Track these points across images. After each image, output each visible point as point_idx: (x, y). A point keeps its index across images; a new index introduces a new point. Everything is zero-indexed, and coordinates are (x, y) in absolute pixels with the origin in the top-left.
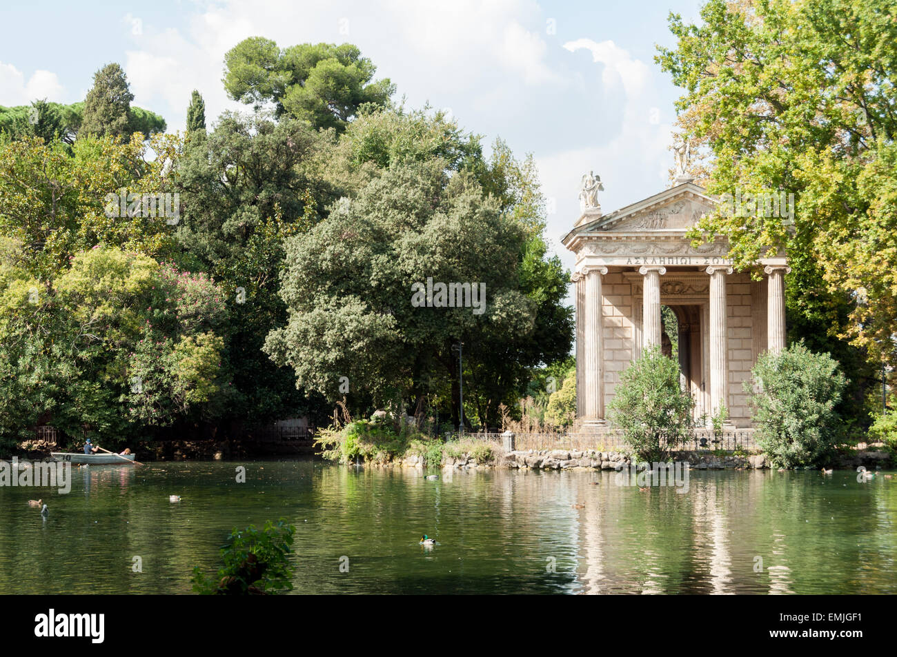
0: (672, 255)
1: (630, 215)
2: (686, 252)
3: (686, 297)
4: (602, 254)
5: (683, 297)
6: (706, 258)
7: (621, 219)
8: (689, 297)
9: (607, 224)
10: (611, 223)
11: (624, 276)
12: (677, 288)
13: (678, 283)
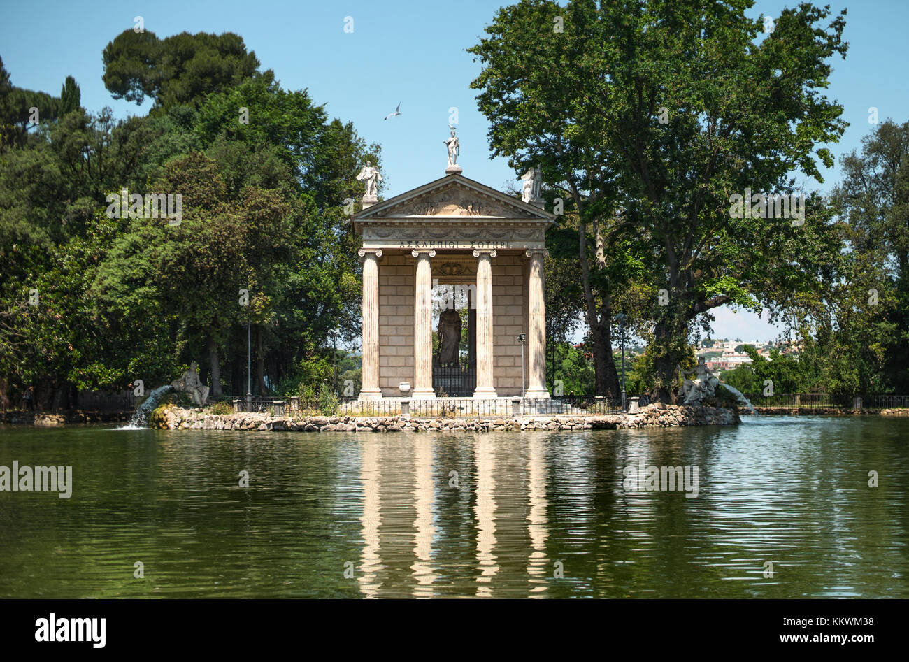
0: (441, 239)
1: (403, 202)
2: (454, 237)
3: (463, 277)
4: (379, 238)
5: (460, 277)
6: (472, 243)
7: (394, 206)
8: (465, 277)
9: (382, 211)
10: (385, 209)
11: (406, 258)
12: (455, 269)
13: (456, 265)
